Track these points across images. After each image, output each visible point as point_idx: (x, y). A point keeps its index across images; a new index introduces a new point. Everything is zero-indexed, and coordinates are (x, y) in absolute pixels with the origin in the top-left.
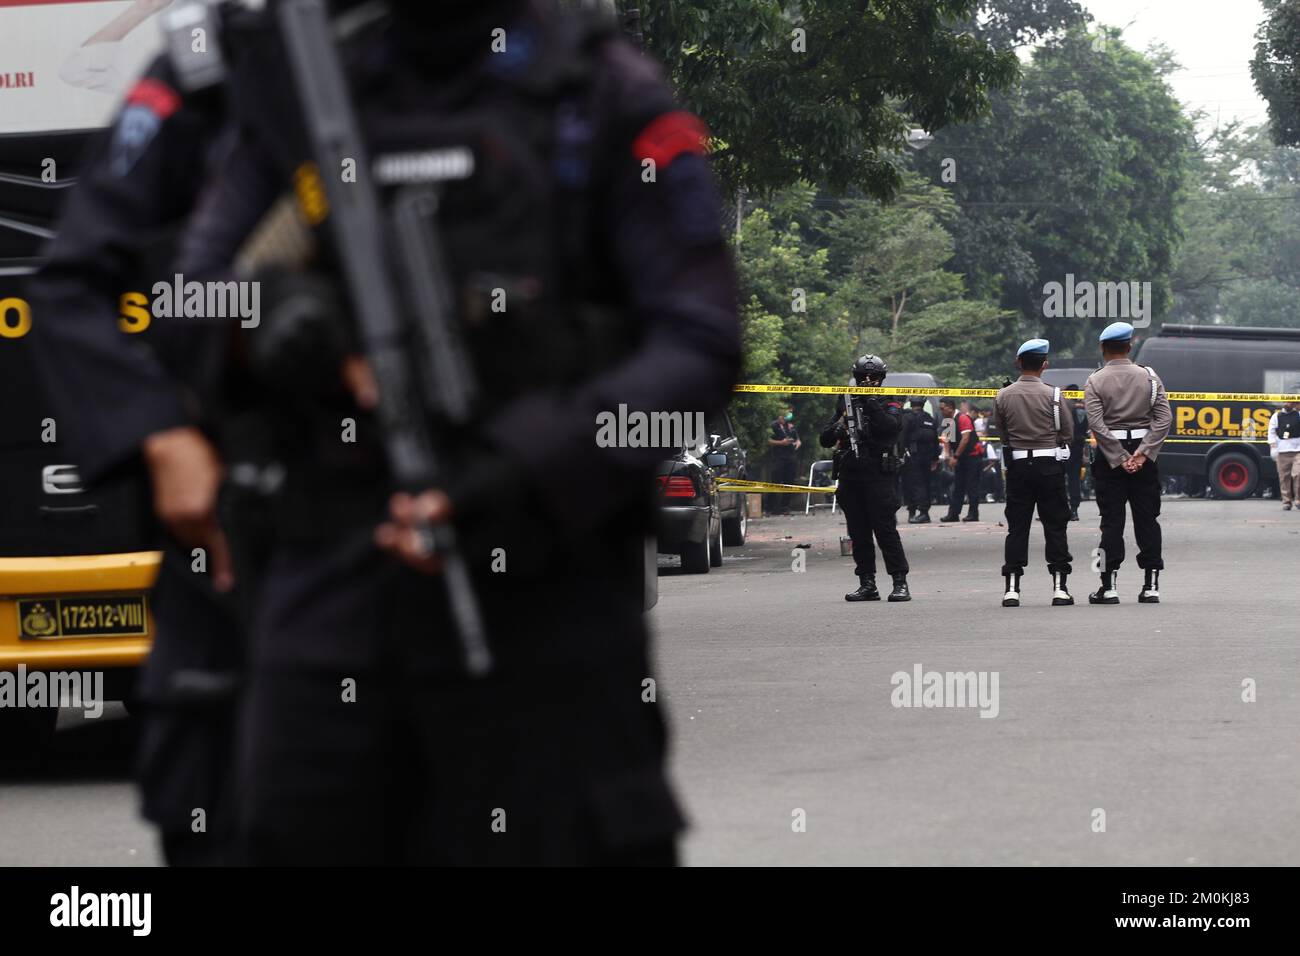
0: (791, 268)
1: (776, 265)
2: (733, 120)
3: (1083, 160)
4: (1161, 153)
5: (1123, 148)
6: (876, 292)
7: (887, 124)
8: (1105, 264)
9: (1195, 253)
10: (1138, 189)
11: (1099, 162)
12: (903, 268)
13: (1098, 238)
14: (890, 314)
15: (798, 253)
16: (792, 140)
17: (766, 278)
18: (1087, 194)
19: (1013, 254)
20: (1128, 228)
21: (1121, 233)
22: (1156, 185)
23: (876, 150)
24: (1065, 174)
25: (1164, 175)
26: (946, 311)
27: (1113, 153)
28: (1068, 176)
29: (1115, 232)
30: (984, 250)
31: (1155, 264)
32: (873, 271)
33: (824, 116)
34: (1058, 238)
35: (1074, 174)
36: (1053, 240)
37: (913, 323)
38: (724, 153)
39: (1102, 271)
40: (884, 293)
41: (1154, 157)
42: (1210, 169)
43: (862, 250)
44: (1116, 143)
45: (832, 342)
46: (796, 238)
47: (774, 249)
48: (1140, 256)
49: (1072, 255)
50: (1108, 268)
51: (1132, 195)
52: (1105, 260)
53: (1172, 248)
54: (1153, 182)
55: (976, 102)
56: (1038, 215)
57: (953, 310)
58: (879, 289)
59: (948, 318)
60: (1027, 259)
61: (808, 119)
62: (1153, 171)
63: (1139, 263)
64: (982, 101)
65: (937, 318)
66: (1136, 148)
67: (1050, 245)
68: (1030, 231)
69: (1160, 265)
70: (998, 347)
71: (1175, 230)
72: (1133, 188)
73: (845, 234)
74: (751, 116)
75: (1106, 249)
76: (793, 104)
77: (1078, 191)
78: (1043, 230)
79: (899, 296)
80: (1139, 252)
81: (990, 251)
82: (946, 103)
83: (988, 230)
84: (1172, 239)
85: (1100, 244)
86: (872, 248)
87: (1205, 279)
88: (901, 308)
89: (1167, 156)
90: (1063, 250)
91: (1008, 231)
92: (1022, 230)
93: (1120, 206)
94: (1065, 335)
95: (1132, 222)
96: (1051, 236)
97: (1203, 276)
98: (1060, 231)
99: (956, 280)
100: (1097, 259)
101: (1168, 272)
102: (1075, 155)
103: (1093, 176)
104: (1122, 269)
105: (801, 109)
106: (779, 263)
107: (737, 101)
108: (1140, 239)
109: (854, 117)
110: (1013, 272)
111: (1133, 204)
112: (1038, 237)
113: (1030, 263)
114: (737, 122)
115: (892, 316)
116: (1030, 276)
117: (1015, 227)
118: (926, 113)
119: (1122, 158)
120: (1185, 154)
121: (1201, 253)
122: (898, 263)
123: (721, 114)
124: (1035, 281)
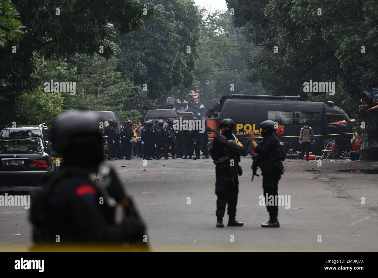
0: (64, 74)
1: (59, 74)
2: (55, 31)
3: (164, 30)
4: (191, 27)
5: (178, 25)
6: (92, 81)
7: (108, 31)
8: (171, 67)
9: (202, 61)
10: (183, 40)
11: (169, 31)
12: (102, 73)
13: (168, 58)
14: (96, 88)
15: (66, 69)
16: (76, 38)
17: (55, 78)
18: (165, 43)
19: (139, 65)
20: (179, 54)
21: (177, 56)
22: (189, 38)
23: (104, 40)
24: (158, 35)
25: (192, 35)
26: (117, 88)
27: (174, 27)
28: (158, 36)
29: (175, 56)
30: (128, 63)
31: (189, 67)
32: (91, 74)
33: (87, 30)
34: (154, 58)
35: (161, 35)
36: (152, 59)
37: (105, 92)
38: (50, 42)
39: (170, 70)
40: (95, 81)
41: (189, 28)
42: (207, 30)
43: (87, 66)
44: (176, 24)
45: (78, 101)
46: (66, 64)
47: (57, 68)
48: (184, 65)
49: (159, 64)
50: (172, 69)
51: (181, 42)
52: (171, 66)
53: (195, 61)
54: (188, 37)
55: (140, 24)
56: (147, 50)
57: (120, 87)
58: (93, 80)
59: (118, 90)
60: (143, 66)
61: (81, 31)
62: (188, 33)
63: (183, 67)
64: (142, 24)
65: (114, 90)
66: (182, 25)
67: (151, 61)
68: (144, 55)
69: (191, 68)
70: (133, 98)
71: (196, 55)
72: (181, 39)
73: (80, 60)
74: (61, 29)
75: (171, 61)
76: (76, 25)
77: (162, 41)
78: (148, 55)
79: (100, 82)
80: (183, 63)
81: (130, 63)
82: (129, 24)
83: (130, 56)
84: (195, 58)
85: (169, 60)
86: (90, 65)
87: (205, 71)
88: (100, 86)
89: (193, 28)
90: (156, 62)
91: (137, 56)
92: (141, 55)
93: (176, 46)
94: (157, 93)
95: (180, 52)
96: (151, 57)
97: (205, 70)
98: (154, 55)
99: (119, 74)
100: (168, 66)
101: (193, 70)
102: (161, 28)
103: (167, 36)
104: (177, 69)
105: (79, 27)
106: (60, 73)
107: (56, 24)
108: (184, 58)
109: (97, 30)
110: (138, 71)
111: (181, 45)
112: (147, 57)
113: (145, 68)
114: (56, 32)
115: (97, 89)
116: (145, 73)
117: (139, 54)
118: (122, 28)
119: (178, 29)
120: (199, 27)
121: (204, 61)
122: (100, 71)
123: (51, 29)
124: (146, 75)
